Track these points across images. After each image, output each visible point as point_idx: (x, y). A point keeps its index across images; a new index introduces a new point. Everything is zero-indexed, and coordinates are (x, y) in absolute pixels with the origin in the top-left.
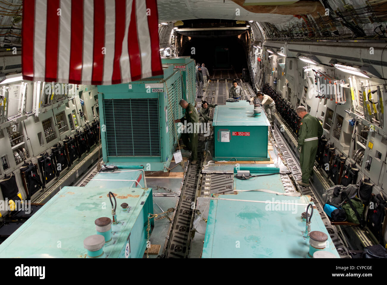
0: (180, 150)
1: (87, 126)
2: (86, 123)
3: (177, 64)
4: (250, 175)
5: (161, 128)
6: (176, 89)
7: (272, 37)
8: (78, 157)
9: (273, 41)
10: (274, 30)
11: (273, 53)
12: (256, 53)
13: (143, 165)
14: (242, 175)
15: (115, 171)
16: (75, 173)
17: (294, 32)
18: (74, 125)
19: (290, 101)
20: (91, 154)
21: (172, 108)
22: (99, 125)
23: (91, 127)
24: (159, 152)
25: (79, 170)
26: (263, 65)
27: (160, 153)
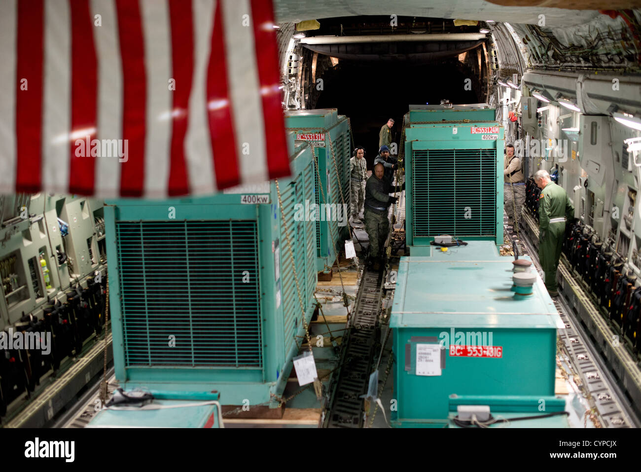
0: (311, 353)
1: (75, 288)
2: (72, 280)
3: (304, 129)
4: (491, 418)
5: (264, 294)
6: (302, 194)
7: (546, 62)
8: (52, 367)
9: (548, 72)
10: (550, 44)
11: (548, 102)
12: (504, 100)
13: (219, 391)
14: (471, 418)
15: (147, 404)
16: (45, 408)
17: (601, 51)
18: (43, 285)
19: (592, 225)
20: (85, 360)
21: (291, 243)
22: (105, 288)
23: (84, 291)
24: (258, 357)
25: (56, 399)
26: (523, 130)
27: (260, 359)
